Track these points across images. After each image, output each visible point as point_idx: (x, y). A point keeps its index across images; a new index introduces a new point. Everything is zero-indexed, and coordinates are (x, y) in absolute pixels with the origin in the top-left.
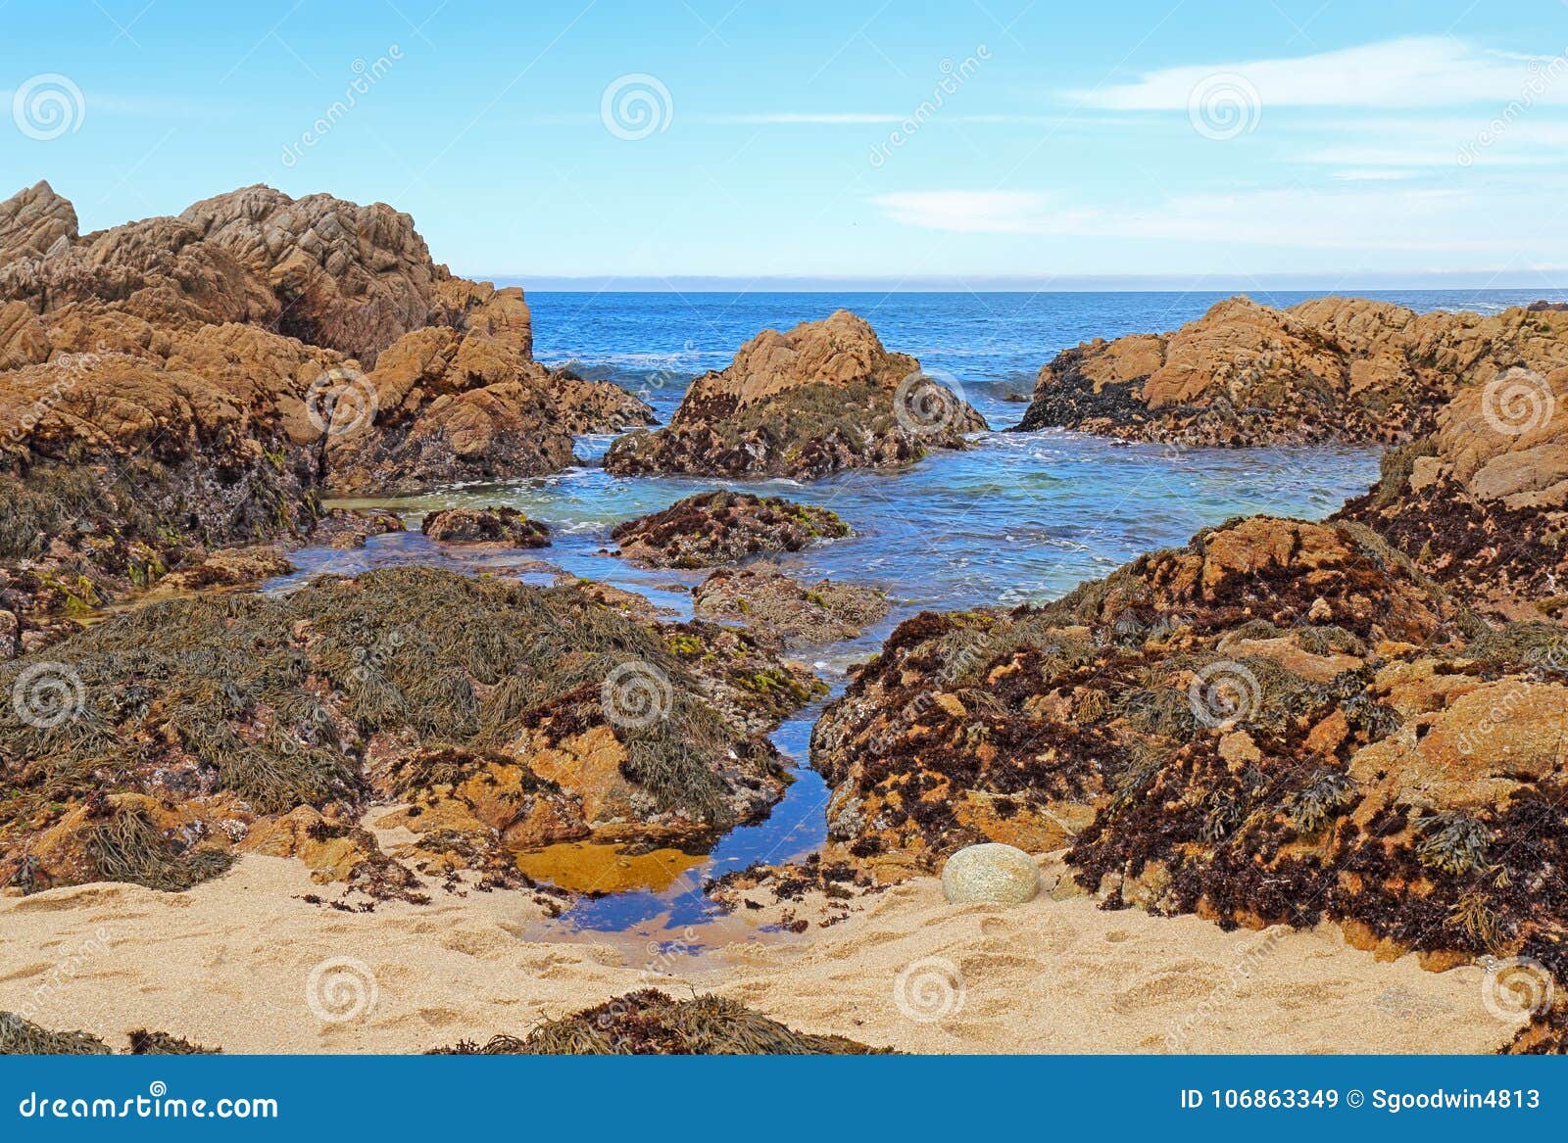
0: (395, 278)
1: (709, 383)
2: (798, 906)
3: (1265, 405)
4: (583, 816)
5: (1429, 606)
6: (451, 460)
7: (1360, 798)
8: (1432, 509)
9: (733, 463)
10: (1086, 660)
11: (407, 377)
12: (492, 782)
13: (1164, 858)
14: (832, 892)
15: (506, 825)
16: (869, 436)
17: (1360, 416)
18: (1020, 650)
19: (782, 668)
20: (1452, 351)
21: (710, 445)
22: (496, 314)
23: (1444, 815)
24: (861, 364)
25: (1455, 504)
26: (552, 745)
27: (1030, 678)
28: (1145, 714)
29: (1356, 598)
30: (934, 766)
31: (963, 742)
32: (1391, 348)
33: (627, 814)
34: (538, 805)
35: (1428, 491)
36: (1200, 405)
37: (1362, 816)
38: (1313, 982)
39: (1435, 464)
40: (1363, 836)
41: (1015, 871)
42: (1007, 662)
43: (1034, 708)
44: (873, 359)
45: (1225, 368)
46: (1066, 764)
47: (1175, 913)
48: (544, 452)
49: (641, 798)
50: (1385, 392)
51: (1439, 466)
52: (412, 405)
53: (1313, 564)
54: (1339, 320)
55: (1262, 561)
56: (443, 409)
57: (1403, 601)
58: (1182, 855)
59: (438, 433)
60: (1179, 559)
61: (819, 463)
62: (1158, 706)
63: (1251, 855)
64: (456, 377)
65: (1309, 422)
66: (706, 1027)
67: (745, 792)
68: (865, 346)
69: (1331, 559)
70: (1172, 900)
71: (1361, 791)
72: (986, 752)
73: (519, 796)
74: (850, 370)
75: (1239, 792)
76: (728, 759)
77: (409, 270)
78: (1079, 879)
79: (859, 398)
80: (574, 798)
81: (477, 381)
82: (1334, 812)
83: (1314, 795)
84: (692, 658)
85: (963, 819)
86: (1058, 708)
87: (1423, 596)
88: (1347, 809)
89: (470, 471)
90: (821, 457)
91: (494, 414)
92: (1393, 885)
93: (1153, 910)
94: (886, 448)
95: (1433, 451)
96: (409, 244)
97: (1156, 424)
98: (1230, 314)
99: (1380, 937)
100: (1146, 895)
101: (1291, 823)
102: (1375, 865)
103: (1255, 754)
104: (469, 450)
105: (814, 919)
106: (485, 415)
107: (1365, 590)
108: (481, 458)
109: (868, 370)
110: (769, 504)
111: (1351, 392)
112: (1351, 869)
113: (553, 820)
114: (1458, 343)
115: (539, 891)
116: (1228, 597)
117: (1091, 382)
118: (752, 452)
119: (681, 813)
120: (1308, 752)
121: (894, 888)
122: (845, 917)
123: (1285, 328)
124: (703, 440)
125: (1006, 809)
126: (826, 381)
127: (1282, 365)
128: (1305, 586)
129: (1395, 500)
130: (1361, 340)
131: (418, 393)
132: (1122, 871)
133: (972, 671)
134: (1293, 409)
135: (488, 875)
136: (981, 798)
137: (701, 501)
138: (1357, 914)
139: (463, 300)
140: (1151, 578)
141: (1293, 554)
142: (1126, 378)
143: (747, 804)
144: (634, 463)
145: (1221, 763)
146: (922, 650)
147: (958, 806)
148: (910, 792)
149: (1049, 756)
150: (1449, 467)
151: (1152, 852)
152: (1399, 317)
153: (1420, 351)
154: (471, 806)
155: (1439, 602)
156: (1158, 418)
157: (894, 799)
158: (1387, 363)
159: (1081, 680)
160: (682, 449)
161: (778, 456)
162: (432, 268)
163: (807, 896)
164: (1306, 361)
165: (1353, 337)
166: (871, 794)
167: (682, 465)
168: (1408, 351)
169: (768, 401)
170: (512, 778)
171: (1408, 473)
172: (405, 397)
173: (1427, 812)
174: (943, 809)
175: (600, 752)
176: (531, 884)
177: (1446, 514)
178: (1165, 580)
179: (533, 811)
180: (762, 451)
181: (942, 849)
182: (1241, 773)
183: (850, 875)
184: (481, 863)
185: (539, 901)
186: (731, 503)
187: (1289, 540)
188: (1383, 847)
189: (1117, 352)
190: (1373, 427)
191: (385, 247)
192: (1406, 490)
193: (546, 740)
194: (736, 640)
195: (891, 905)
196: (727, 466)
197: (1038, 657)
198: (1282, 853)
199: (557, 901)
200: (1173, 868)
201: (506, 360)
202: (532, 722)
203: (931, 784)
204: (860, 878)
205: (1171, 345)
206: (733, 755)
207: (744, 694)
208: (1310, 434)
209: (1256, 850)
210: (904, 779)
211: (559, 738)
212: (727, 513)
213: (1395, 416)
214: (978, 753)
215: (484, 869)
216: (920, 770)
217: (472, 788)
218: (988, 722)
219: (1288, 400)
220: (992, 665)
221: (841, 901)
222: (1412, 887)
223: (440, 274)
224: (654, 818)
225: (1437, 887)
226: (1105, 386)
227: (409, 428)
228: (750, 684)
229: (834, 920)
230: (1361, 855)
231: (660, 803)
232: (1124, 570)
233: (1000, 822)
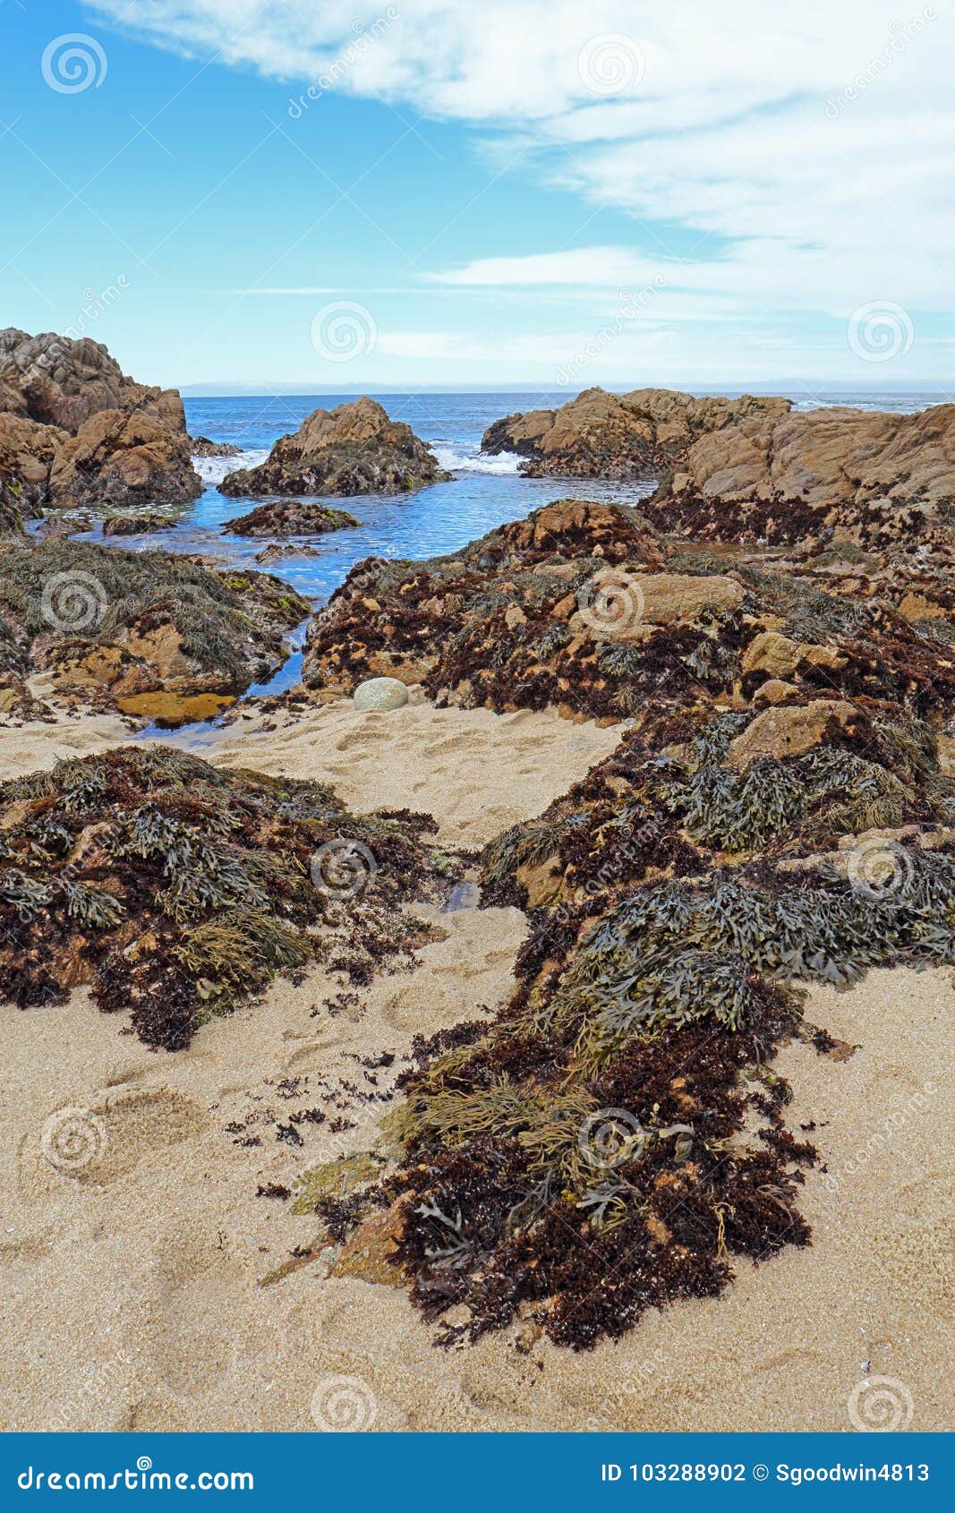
0: (98, 384)
1: (286, 442)
2: (272, 717)
3: (610, 451)
4: (159, 676)
5: (660, 549)
6: (125, 489)
7: (572, 639)
8: (682, 502)
9: (296, 487)
10: (454, 579)
11: (97, 441)
12: (103, 657)
13: (470, 678)
14: (292, 709)
15: (112, 682)
16: (377, 470)
17: (662, 456)
18: (418, 575)
19: (298, 596)
20: (712, 419)
21: (282, 477)
22: (163, 405)
23: (614, 645)
24: (374, 428)
25: (695, 500)
26: (141, 637)
27: (424, 589)
28: (483, 607)
29: (619, 544)
30: (358, 639)
31: (376, 624)
32: (679, 418)
33: (184, 674)
34: (131, 671)
35: (681, 493)
36: (573, 450)
37: (572, 649)
38: (535, 736)
39: (686, 477)
40: (572, 659)
41: (392, 691)
42: (411, 582)
43: (423, 606)
44: (381, 425)
45: (587, 429)
46: (435, 635)
47: (474, 707)
48: (183, 484)
49: (192, 664)
50: (676, 443)
51: (687, 478)
52: (99, 457)
53: (596, 526)
54: (652, 401)
55: (568, 525)
56: (118, 459)
57: (645, 546)
58: (479, 676)
59: (117, 473)
60: (521, 525)
61: (347, 487)
62: (490, 603)
63: (512, 672)
64: (126, 439)
65: (633, 460)
66: (151, 760)
67: (257, 660)
68: (377, 417)
69: (606, 523)
70: (472, 701)
71: (573, 635)
72: (388, 630)
73: (119, 666)
74: (368, 432)
75: (512, 640)
76: (247, 642)
77: (106, 379)
78: (426, 694)
79: (373, 448)
80: (152, 666)
81: (139, 441)
82: (558, 647)
83: (548, 638)
84: (241, 591)
85: (373, 667)
86: (436, 607)
87: (656, 544)
88: (566, 645)
89: (138, 496)
90: (348, 483)
91: (150, 461)
92: (586, 684)
93: (462, 707)
94: (387, 477)
95: (686, 470)
96: (105, 362)
97: (547, 462)
98: (590, 398)
99: (576, 712)
100: (460, 699)
101: (535, 654)
102: (575, 673)
103: (524, 620)
104: (135, 483)
105: (280, 723)
106: (144, 462)
107: (624, 540)
108: (143, 488)
109: (378, 432)
110: (309, 508)
111: (658, 442)
112: (564, 677)
113: (140, 678)
114: (716, 414)
115: (125, 715)
116: (548, 546)
117: (512, 438)
118: (307, 480)
119: (217, 672)
120: (553, 617)
121: (328, 705)
122: (298, 721)
123: (621, 406)
124: (278, 474)
125: (397, 661)
126: (353, 439)
127: (619, 427)
128: (591, 538)
129: (664, 498)
130: (664, 413)
131: (103, 449)
132: (448, 687)
133: (390, 588)
134: (625, 452)
135: (95, 708)
136: (384, 655)
137: (267, 508)
138: (565, 701)
139: (143, 397)
140: (506, 537)
141: (585, 520)
142: (532, 436)
143: (257, 667)
144: (237, 489)
145: (505, 625)
146: (364, 579)
147: (370, 660)
148: (345, 654)
149: (425, 631)
150: (692, 479)
151: (463, 675)
152: (685, 401)
153: (695, 419)
154: (90, 671)
155: (666, 547)
156: (549, 458)
157: (336, 658)
158: (677, 426)
159: (449, 590)
160: (265, 480)
161: (324, 483)
162: (120, 376)
163: (278, 712)
164: (633, 425)
165: (659, 411)
166: (323, 656)
167: (266, 490)
168: (689, 419)
169: (318, 451)
170: (115, 656)
171: (672, 483)
172: (95, 452)
173: (606, 644)
174: (362, 662)
175: (169, 638)
176: (121, 712)
177: (690, 505)
178: (515, 537)
179: (126, 673)
180: (313, 480)
181: (357, 682)
182: (514, 630)
183: (305, 700)
184: (91, 701)
185: (123, 721)
186: (286, 508)
187: (583, 512)
188: (581, 664)
189: (527, 421)
190: (669, 462)
191: (90, 365)
192: (670, 492)
193: (137, 634)
194: (268, 579)
195: (324, 714)
196: (292, 490)
197: (428, 578)
198: (529, 670)
199: (135, 720)
200: (474, 683)
201: (157, 428)
202: (130, 625)
203: (357, 648)
204: (310, 700)
205: (557, 417)
206: (251, 640)
207: (271, 610)
208: (633, 467)
209: (515, 670)
210: (341, 647)
211: (145, 632)
212: (283, 514)
213: (681, 457)
214: (384, 631)
215: (93, 705)
216: (350, 641)
217: (91, 661)
218: (390, 613)
219: (622, 447)
220: (403, 584)
221: (297, 714)
222: (595, 685)
223: (126, 382)
224: (200, 676)
225: (608, 683)
226: (520, 441)
227: (98, 471)
228: (275, 604)
229: (291, 723)
230: (568, 668)
231: (203, 667)
232: (492, 533)
233: (394, 668)
